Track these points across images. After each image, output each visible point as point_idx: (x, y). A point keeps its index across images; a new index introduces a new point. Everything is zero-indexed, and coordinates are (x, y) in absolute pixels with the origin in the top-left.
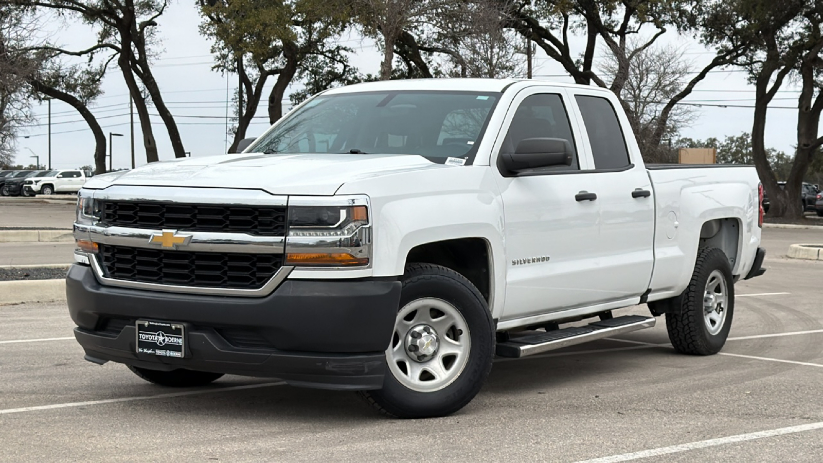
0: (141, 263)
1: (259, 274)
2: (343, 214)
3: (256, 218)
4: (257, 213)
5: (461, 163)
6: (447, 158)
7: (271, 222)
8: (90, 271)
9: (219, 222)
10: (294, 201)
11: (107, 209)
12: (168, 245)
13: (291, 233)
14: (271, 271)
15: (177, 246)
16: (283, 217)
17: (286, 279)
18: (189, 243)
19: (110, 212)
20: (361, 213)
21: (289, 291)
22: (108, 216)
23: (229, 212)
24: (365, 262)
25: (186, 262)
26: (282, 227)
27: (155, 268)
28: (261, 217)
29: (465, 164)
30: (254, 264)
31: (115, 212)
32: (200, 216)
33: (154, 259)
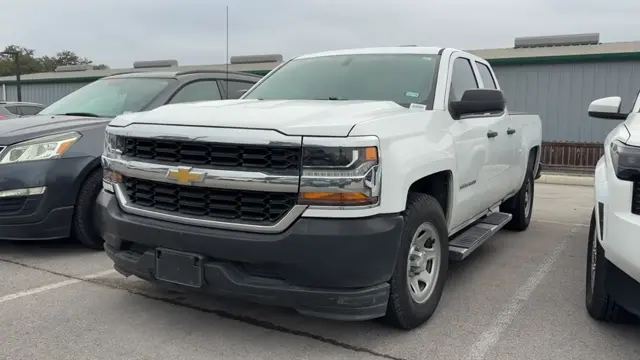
0: (159, 194)
1: (272, 211)
2: (356, 155)
3: (269, 157)
4: (270, 153)
5: (423, 109)
6: (410, 104)
7: (284, 161)
8: (114, 199)
9: (233, 160)
10: (308, 141)
11: (128, 144)
12: (184, 182)
13: (304, 172)
14: (286, 209)
15: (193, 182)
16: (296, 157)
17: (300, 217)
18: (204, 179)
19: (130, 147)
20: (370, 154)
21: (303, 229)
22: (130, 150)
23: (242, 151)
24: (374, 201)
25: (201, 196)
26: (296, 167)
27: (171, 201)
28: (274, 158)
29: (427, 109)
30: (267, 201)
31: (135, 147)
32: (214, 154)
33: (171, 192)
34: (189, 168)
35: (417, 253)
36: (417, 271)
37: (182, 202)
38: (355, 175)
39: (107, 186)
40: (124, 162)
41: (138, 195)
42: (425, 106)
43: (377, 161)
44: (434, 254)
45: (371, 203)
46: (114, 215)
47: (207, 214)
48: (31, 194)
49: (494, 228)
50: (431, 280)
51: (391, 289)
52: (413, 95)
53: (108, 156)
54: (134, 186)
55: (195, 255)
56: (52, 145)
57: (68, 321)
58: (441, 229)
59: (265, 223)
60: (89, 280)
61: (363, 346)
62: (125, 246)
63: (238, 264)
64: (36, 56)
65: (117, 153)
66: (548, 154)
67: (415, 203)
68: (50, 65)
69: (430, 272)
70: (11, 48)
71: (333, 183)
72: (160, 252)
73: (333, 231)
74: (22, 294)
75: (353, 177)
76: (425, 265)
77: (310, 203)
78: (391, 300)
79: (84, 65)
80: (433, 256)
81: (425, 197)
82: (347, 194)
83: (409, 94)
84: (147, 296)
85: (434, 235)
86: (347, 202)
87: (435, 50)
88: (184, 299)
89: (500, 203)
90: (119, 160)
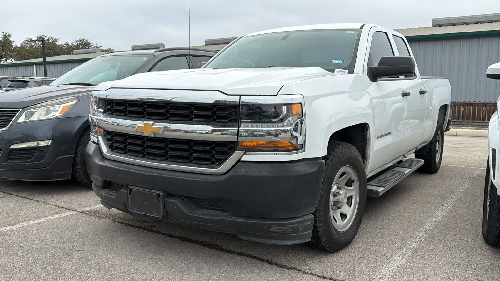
0: (130, 144)
1: (217, 156)
2: (284, 109)
3: (214, 113)
5: (346, 72)
6: (335, 69)
7: (226, 116)
8: (98, 148)
9: (186, 116)
10: (244, 99)
11: (108, 105)
12: (148, 133)
13: (243, 125)
14: (228, 155)
15: (155, 134)
16: (236, 112)
17: (239, 161)
18: (163, 131)
19: (109, 107)
20: (296, 109)
21: (241, 171)
22: (109, 110)
23: (193, 109)
24: (300, 148)
25: (162, 145)
26: (235, 120)
27: (140, 149)
28: (218, 113)
29: (349, 73)
30: (213, 148)
31: (112, 107)
32: (171, 111)
33: (139, 142)
34: (152, 123)
35: (338, 191)
36: (339, 205)
37: (147, 150)
38: (284, 127)
39: (93, 138)
40: (104, 119)
41: (115, 144)
42: (347, 71)
43: (302, 115)
44: (354, 191)
45: (297, 149)
46: (97, 161)
47: (167, 159)
48: (40, 145)
49: (408, 171)
50: (351, 213)
51: (315, 220)
52: (337, 62)
53: (94, 115)
54: (112, 137)
55: (158, 192)
56: (56, 108)
57: (63, 243)
58: (360, 171)
59: (212, 166)
60: (84, 212)
61: (293, 266)
62: (107, 185)
63: (190, 199)
64: (60, 43)
65: (101, 112)
66: (459, 112)
67: (336, 150)
68: (69, 49)
69: (350, 206)
70: (41, 37)
71: (269, 133)
72: (131, 190)
73: (266, 172)
74: (32, 222)
75: (283, 129)
76: (346, 200)
77: (247, 150)
78: (315, 229)
79: (95, 49)
80: (353, 193)
81: (345, 145)
82: (278, 142)
83: (334, 61)
84: (126, 225)
85: (354, 176)
86: (279, 149)
87: (357, 26)
88: (155, 227)
89: (414, 151)
90: (102, 117)
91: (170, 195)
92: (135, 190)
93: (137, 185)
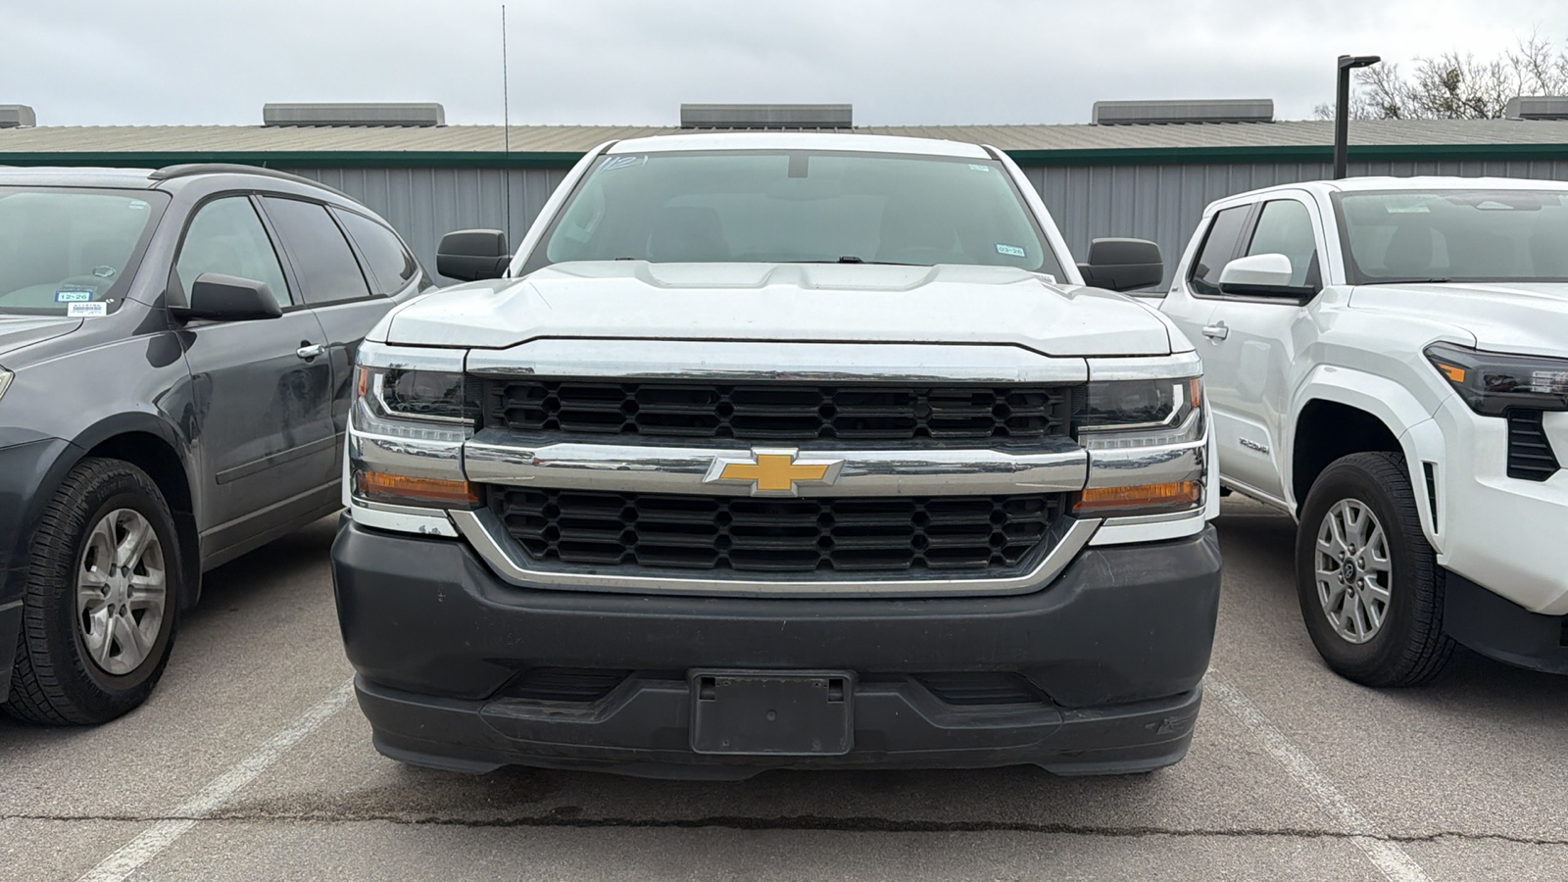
2: (1178, 395)
8: (462, 553)
17: (1086, 547)
18: (839, 477)
41: (569, 535)
47: (825, 566)
54: (550, 511)
55: (832, 673)
60: (214, 817)
72: (708, 682)
77: (1107, 513)
91: (865, 678)
92: (732, 681)
93: (738, 663)
